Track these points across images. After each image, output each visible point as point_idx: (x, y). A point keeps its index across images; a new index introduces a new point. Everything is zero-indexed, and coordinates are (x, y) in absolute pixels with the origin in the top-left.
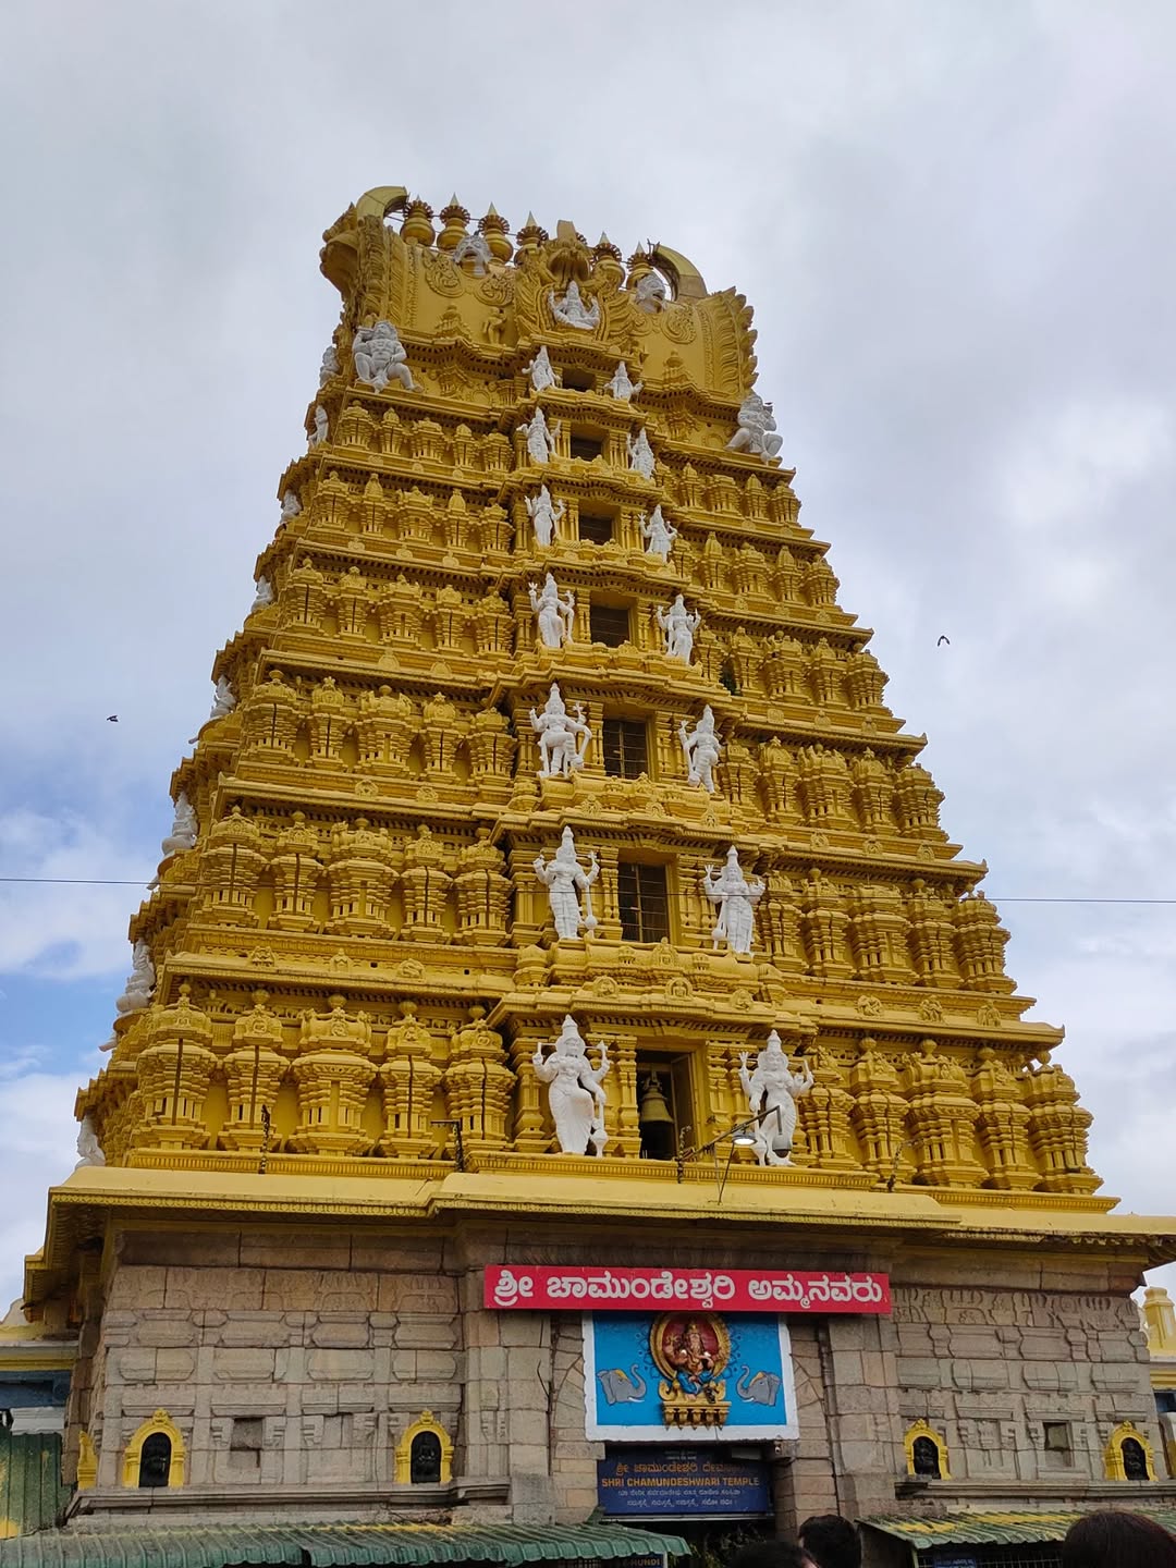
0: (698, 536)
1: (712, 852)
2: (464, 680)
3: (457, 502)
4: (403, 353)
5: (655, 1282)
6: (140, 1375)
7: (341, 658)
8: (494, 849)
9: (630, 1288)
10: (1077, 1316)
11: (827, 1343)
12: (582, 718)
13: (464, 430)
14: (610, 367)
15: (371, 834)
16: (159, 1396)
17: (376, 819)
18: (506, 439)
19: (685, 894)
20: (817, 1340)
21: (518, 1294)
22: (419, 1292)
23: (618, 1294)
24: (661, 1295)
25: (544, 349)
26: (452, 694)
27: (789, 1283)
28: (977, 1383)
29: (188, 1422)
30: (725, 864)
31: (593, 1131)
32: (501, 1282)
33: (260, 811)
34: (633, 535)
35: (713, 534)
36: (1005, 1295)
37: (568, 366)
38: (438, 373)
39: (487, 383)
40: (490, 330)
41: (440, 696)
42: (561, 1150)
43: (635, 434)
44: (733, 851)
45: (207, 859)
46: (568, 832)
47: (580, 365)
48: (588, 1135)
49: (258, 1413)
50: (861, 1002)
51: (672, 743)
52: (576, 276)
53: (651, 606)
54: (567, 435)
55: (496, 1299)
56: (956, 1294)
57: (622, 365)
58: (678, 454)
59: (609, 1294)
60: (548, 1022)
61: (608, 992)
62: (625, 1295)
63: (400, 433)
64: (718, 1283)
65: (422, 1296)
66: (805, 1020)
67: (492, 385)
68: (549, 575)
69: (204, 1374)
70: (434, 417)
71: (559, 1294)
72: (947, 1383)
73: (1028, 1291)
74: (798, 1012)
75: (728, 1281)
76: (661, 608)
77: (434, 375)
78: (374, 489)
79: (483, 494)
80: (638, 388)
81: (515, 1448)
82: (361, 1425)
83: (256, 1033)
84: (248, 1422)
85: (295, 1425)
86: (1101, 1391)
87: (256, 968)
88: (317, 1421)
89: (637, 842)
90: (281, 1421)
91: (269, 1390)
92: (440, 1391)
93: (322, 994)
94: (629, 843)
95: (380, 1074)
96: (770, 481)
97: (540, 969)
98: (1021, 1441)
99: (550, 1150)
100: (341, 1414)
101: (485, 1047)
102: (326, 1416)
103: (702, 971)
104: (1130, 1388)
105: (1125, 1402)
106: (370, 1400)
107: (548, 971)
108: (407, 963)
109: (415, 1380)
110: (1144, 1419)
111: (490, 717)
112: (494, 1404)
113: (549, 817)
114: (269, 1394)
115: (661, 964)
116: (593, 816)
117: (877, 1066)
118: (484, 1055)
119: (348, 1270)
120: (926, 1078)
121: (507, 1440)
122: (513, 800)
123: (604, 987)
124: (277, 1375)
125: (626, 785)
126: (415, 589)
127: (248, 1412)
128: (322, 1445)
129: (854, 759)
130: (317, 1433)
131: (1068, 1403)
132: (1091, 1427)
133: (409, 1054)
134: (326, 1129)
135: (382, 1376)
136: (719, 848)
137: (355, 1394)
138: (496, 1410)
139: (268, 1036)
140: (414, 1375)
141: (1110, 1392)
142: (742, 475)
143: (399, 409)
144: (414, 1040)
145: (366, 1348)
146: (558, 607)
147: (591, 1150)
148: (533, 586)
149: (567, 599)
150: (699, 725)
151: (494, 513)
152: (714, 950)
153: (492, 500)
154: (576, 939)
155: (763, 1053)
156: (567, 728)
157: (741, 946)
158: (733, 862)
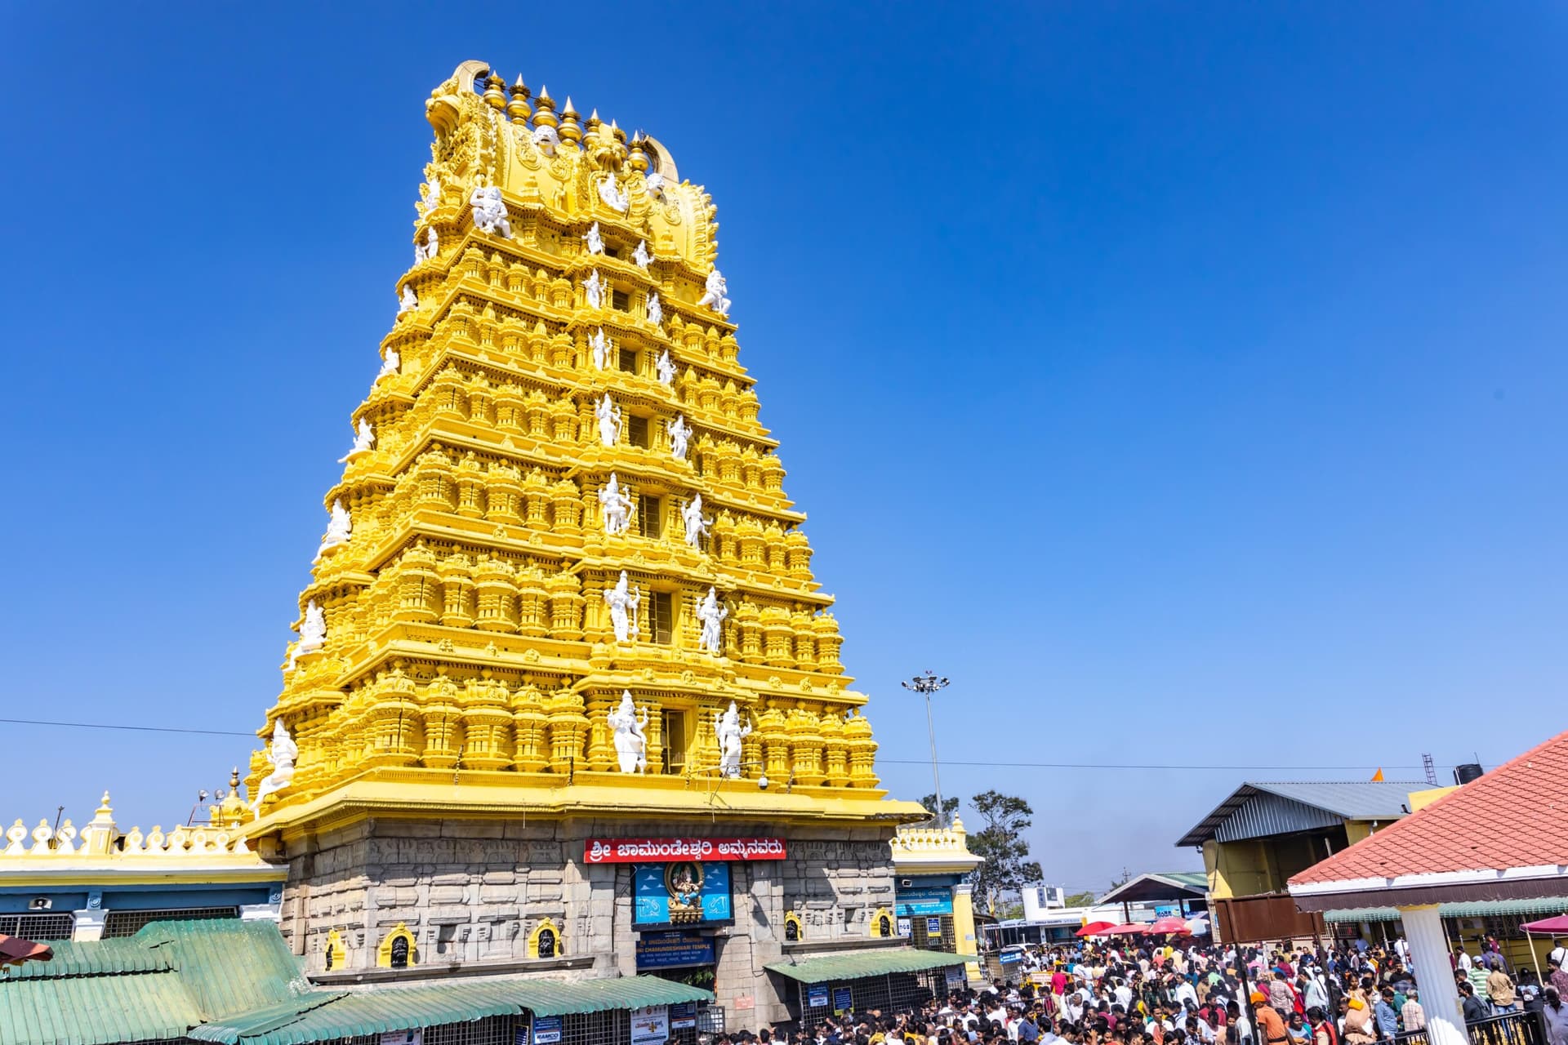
0: (682, 366)
1: (700, 588)
2: (554, 460)
3: (541, 328)
4: (504, 212)
5: (673, 846)
6: (385, 903)
7: (475, 437)
8: (575, 577)
9: (660, 850)
10: (864, 854)
11: (752, 874)
12: (628, 496)
13: (542, 274)
14: (636, 242)
15: (501, 564)
16: (397, 914)
17: (504, 553)
18: (569, 283)
19: (685, 613)
20: (746, 872)
21: (602, 855)
22: (541, 851)
23: (654, 853)
24: (676, 853)
25: (596, 225)
26: (545, 468)
27: (738, 845)
28: (817, 891)
29: (415, 929)
30: (707, 596)
31: (639, 759)
32: (594, 848)
33: (432, 544)
34: (650, 366)
35: (691, 367)
36: (833, 844)
37: (608, 236)
38: (524, 226)
39: (553, 236)
40: (556, 198)
41: (537, 470)
42: (620, 771)
43: (652, 295)
44: (712, 590)
45: (405, 577)
46: (624, 574)
47: (617, 237)
48: (636, 761)
49: (454, 922)
50: (770, 680)
51: (676, 516)
52: (612, 169)
53: (663, 421)
54: (611, 290)
55: (591, 858)
56: (810, 845)
57: (643, 243)
58: (672, 307)
59: (649, 853)
60: (612, 694)
61: (651, 679)
62: (657, 854)
63: (504, 272)
64: (704, 846)
65: (543, 854)
66: (749, 694)
67: (557, 239)
68: (607, 395)
69: (423, 901)
70: (525, 261)
71: (624, 854)
72: (803, 891)
73: (843, 841)
74: (745, 688)
75: (709, 844)
76: (670, 423)
77: (520, 226)
78: (489, 313)
79: (556, 323)
80: (652, 260)
81: (597, 937)
82: (511, 927)
83: (443, 694)
84: (447, 928)
85: (475, 928)
86: (872, 892)
87: (444, 653)
88: (487, 926)
89: (660, 581)
90: (467, 927)
91: (460, 907)
92: (554, 907)
93: (479, 670)
94: (656, 581)
95: (514, 720)
96: (723, 332)
97: (606, 659)
98: (835, 919)
99: (610, 770)
100: (499, 921)
101: (575, 705)
102: (493, 923)
103: (696, 664)
104: (885, 890)
105: (883, 898)
106: (517, 913)
107: (611, 659)
108: (530, 652)
109: (539, 902)
110: (890, 906)
111: (568, 487)
112: (585, 914)
113: (611, 562)
114: (460, 911)
115: (675, 660)
116: (640, 565)
117: (777, 717)
118: (574, 711)
119: (503, 839)
120: (801, 724)
121: (591, 933)
122: (588, 546)
123: (649, 675)
124: (464, 901)
125: (655, 544)
126: (520, 391)
127: (449, 922)
128: (490, 939)
129: (767, 526)
130: (487, 932)
131: (858, 899)
132: (867, 911)
133: (532, 708)
134: (487, 755)
135: (522, 899)
136: (705, 587)
137: (506, 910)
138: (586, 917)
139: (452, 696)
140: (538, 899)
141: (876, 892)
142: (707, 325)
143: (502, 253)
144: (535, 700)
145: (513, 884)
146: (612, 418)
147: (637, 771)
148: (597, 401)
149: (616, 412)
150: (693, 504)
151: (564, 338)
152: (701, 650)
153: (562, 329)
154: (627, 641)
155: (726, 714)
156: (620, 503)
157: (713, 648)
158: (712, 596)
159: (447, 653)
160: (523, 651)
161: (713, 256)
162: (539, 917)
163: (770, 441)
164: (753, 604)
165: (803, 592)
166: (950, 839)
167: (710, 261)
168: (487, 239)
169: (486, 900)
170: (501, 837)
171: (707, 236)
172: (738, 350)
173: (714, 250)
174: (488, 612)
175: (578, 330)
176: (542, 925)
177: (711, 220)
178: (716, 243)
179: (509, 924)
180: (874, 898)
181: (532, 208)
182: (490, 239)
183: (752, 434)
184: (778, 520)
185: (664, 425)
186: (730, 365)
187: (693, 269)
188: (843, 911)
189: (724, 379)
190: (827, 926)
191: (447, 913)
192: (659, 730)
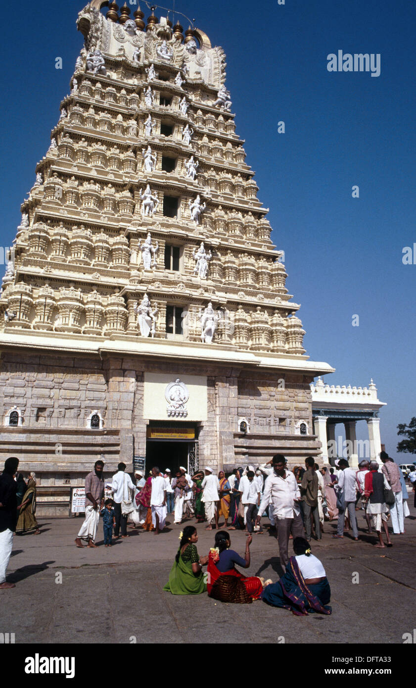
1: (196, 243)
2: (119, 180)
3: (120, 117)
4: (104, 62)
6: (8, 394)
8: (125, 238)
12: (157, 196)
13: (124, 92)
15: (84, 230)
16: (14, 400)
17: (87, 226)
18: (138, 96)
19: (186, 256)
25: (152, 65)
26: (114, 185)
28: (261, 407)
29: (23, 408)
30: (200, 248)
33: (48, 220)
35: (206, 135)
37: (161, 71)
38: (116, 70)
39: (132, 76)
40: (135, 56)
41: (110, 185)
42: (141, 335)
44: (202, 243)
46: (149, 234)
47: (165, 72)
48: (150, 331)
49: (45, 407)
50: (239, 293)
52: (166, 39)
54: (158, 96)
57: (179, 73)
58: (196, 106)
60: (138, 296)
61: (159, 287)
63: (101, 91)
66: (222, 299)
68: (149, 146)
69: (29, 395)
70: (114, 86)
72: (252, 407)
74: (221, 296)
76: (186, 160)
78: (91, 111)
79: (128, 116)
80: (184, 81)
81: (122, 420)
82: (76, 412)
83: (46, 294)
84: (41, 409)
85: (56, 411)
86: (297, 410)
87: (47, 273)
88: (63, 410)
89: (172, 239)
90: (52, 410)
91: (49, 400)
92: (100, 404)
93: (67, 283)
94: (169, 239)
95: (84, 308)
96: (227, 118)
97: (138, 278)
98: (272, 423)
99: (137, 335)
100: (70, 408)
101: (119, 302)
102: (66, 409)
103: (189, 282)
104: (305, 409)
105: (303, 413)
106: (79, 405)
107: (140, 279)
108: (95, 274)
109: (93, 400)
110: (308, 419)
111: (127, 193)
112: (116, 408)
113: (144, 229)
114: (49, 402)
115: (176, 279)
116: (159, 229)
117: (242, 314)
118: (118, 305)
119: (74, 367)
120: (257, 318)
121: (120, 418)
122: (132, 222)
123: (157, 285)
124: (51, 397)
125: (169, 220)
126: (104, 148)
127: (42, 407)
128: (64, 417)
129: (245, 215)
130: (63, 413)
131: (287, 413)
132: (293, 420)
133: (94, 303)
134: (68, 324)
135: (83, 398)
136: (198, 242)
137: (74, 403)
138: (117, 409)
139: (50, 295)
140: (92, 399)
141: (299, 410)
142: (217, 115)
143: (102, 83)
144: (96, 298)
145: (78, 390)
146: (151, 157)
147: (150, 335)
148: (143, 149)
149: (154, 155)
150: (195, 201)
151: (133, 122)
152: (194, 275)
153: (132, 118)
154: (150, 269)
155: (206, 309)
156: (152, 199)
157: (202, 274)
158: (202, 247)
159: (48, 273)
160: (91, 273)
161: (223, 80)
162: (93, 408)
163: (251, 172)
164: (232, 254)
165: (264, 249)
166: (366, 393)
167: (222, 83)
168: (94, 76)
169: (63, 397)
170: (72, 366)
171: (220, 71)
172: (235, 127)
173: (224, 77)
174: (76, 254)
175: (139, 117)
176: (94, 412)
177: (222, 62)
178: (225, 74)
179: (75, 411)
180: (297, 414)
181: (119, 60)
182: (96, 76)
183: (239, 169)
184: (252, 212)
185: (182, 161)
186: (231, 134)
187: (210, 87)
188: (278, 419)
189: (225, 141)
190: (268, 427)
191: (41, 402)
192: (165, 315)
